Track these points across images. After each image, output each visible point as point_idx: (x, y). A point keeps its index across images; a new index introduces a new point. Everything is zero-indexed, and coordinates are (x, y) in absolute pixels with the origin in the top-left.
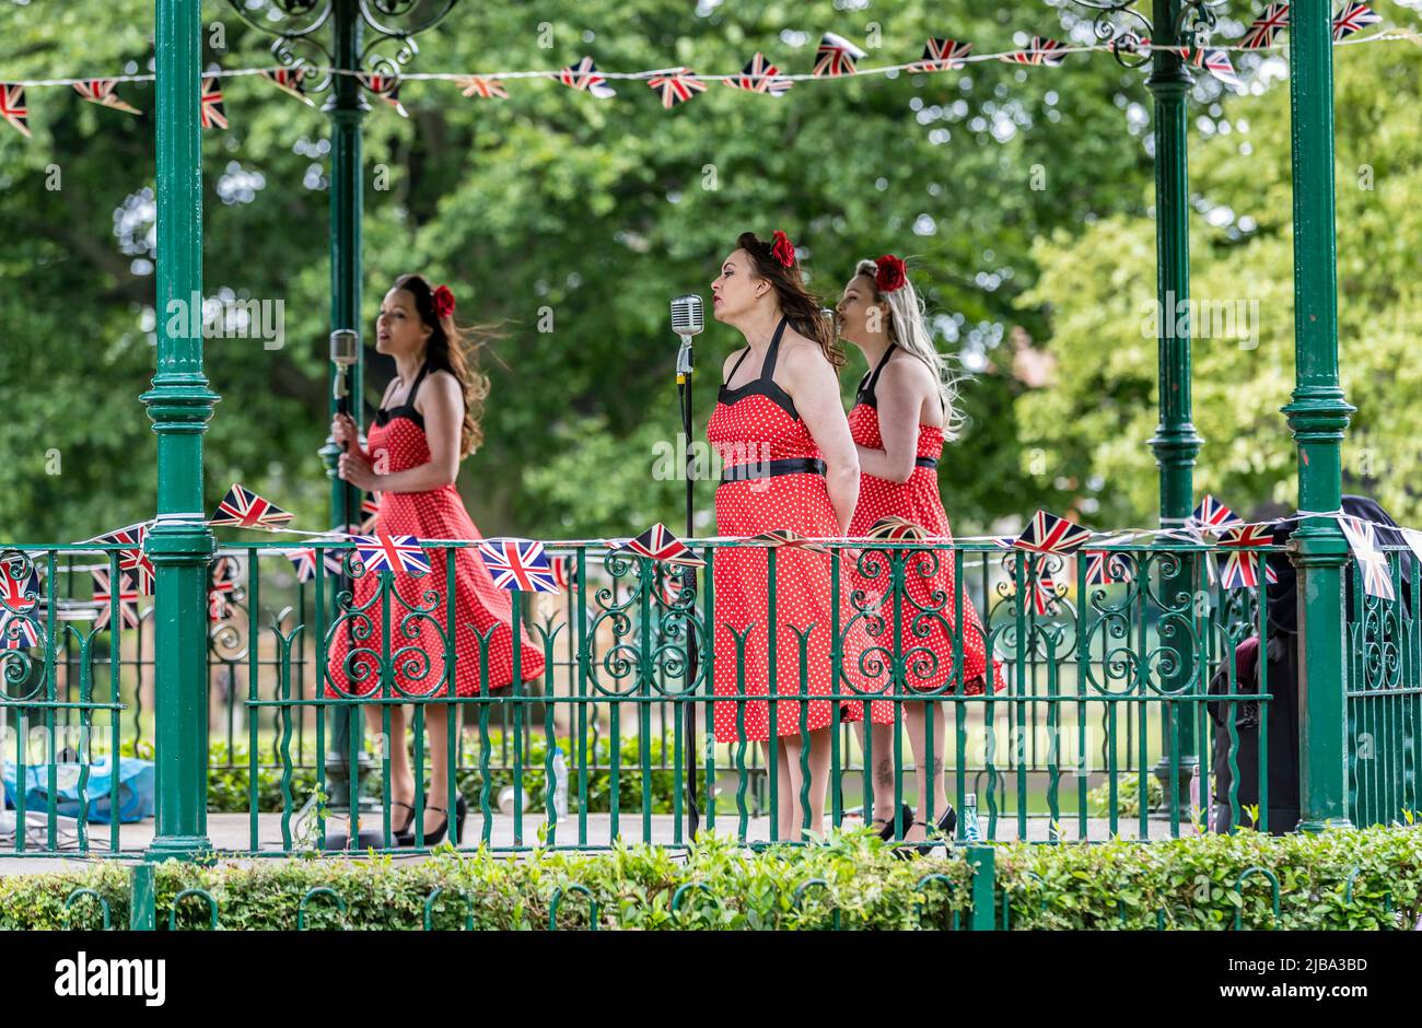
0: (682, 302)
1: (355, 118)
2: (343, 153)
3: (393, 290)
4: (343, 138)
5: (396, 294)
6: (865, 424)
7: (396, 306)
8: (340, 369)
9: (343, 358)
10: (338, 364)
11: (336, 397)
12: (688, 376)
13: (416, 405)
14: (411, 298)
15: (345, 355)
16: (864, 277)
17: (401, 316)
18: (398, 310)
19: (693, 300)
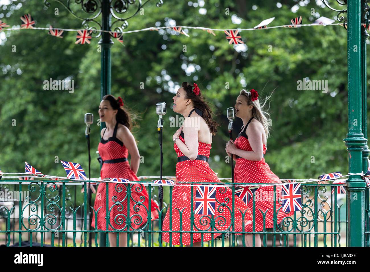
0: (160, 104)
1: (109, 46)
2: (105, 57)
3: (103, 101)
4: (105, 52)
5: (104, 102)
6: (242, 142)
7: (104, 106)
8: (87, 126)
9: (88, 122)
10: (87, 124)
11: (86, 134)
12: (161, 128)
13: (117, 137)
14: (108, 103)
15: (89, 121)
16: (242, 96)
17: (106, 108)
18: (105, 107)
19: (163, 104)
